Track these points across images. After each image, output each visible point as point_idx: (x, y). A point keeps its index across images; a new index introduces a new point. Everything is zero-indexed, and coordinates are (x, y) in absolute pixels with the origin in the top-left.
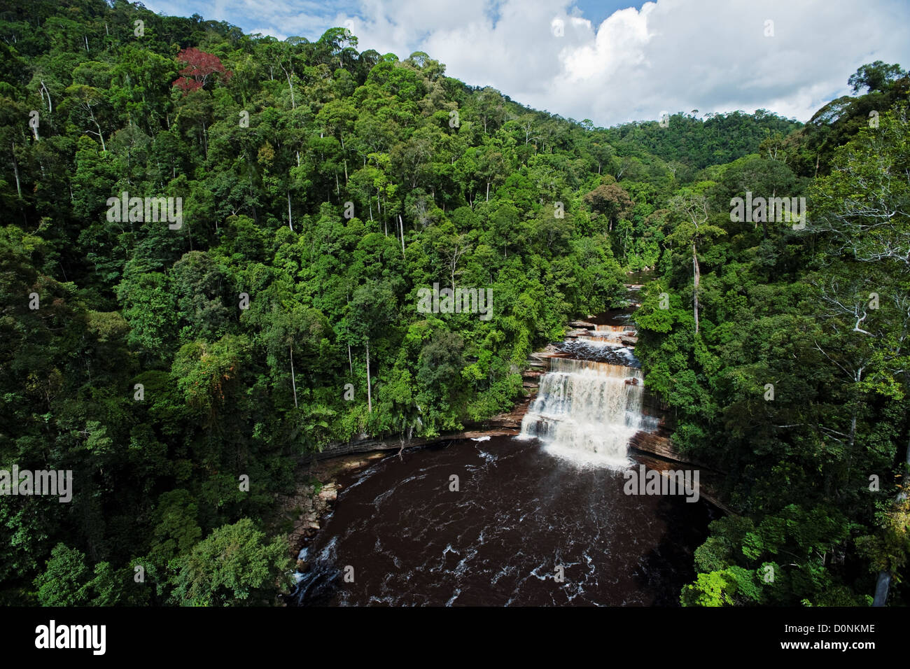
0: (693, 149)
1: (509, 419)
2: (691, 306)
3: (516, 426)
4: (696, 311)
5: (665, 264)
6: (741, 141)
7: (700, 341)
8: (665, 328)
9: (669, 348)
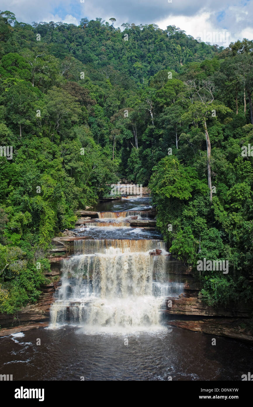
0: (113, 59)
1: (37, 310)
2: (204, 175)
3: (43, 317)
4: (210, 179)
5: (133, 162)
6: (157, 56)
7: (218, 203)
8: (187, 195)
9: (191, 214)
